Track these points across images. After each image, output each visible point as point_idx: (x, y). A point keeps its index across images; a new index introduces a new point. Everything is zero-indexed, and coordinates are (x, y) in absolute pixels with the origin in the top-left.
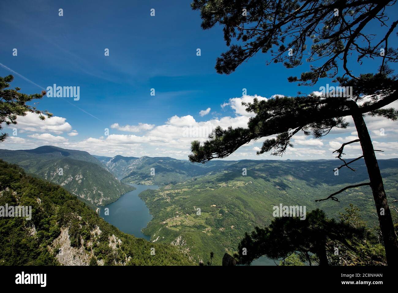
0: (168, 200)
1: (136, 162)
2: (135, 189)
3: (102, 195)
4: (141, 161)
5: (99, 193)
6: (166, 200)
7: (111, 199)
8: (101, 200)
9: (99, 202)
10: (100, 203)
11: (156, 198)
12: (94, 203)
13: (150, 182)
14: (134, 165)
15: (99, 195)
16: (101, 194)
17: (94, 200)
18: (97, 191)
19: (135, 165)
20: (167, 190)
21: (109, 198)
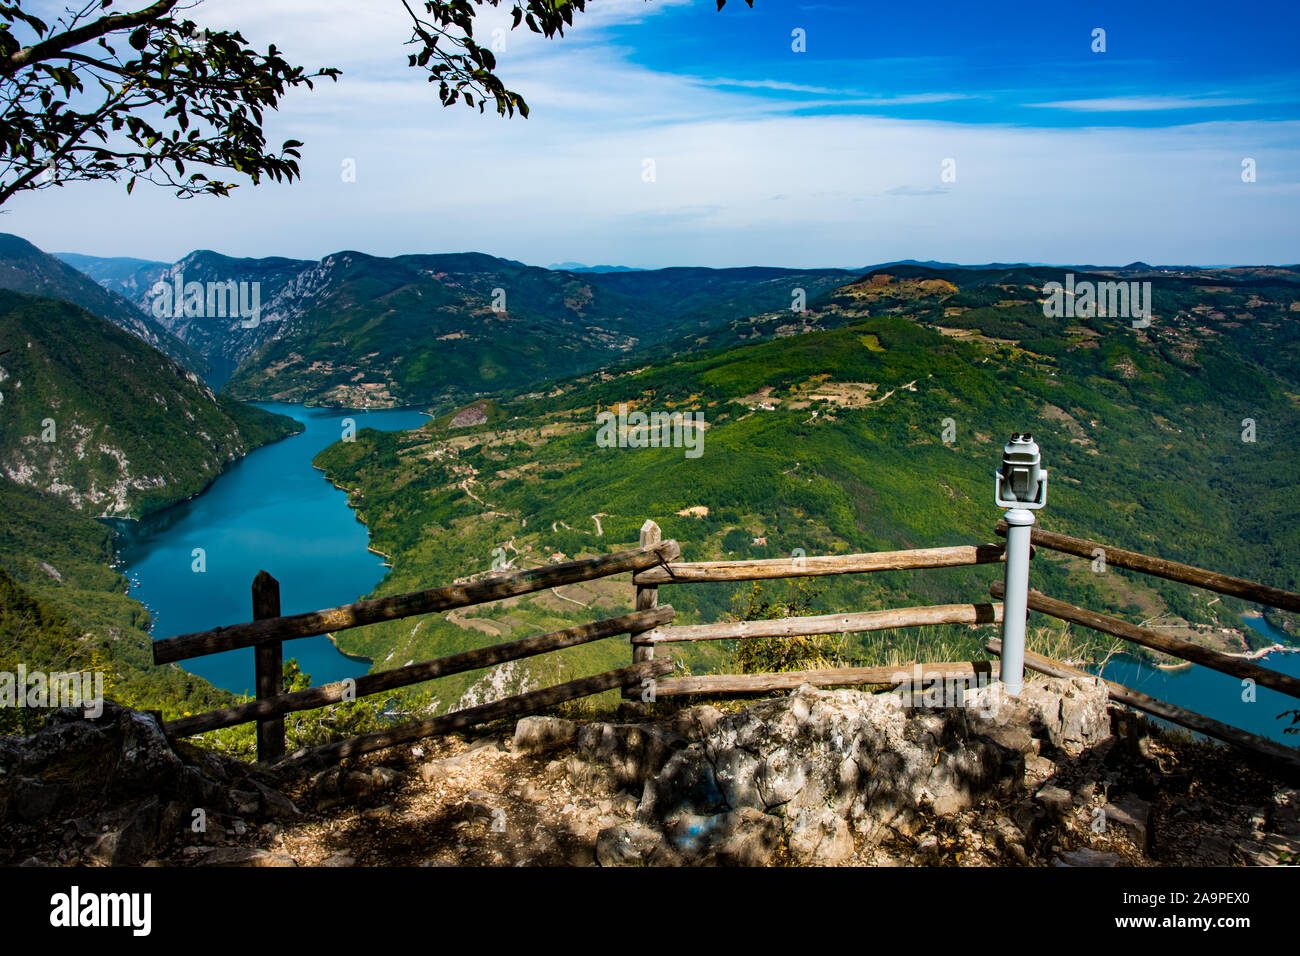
0: (463, 485)
1: (300, 283)
2: (301, 427)
3: (123, 464)
4: (326, 277)
5: (104, 454)
6: (453, 487)
7: (173, 485)
8: (120, 491)
9: (109, 502)
10: (121, 507)
11: (406, 474)
12: (87, 503)
13: (376, 391)
14: (288, 302)
15: (110, 465)
16: (117, 463)
17: (83, 490)
18: (92, 445)
19: (294, 302)
20: (460, 429)
21: (161, 479)
